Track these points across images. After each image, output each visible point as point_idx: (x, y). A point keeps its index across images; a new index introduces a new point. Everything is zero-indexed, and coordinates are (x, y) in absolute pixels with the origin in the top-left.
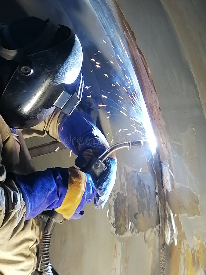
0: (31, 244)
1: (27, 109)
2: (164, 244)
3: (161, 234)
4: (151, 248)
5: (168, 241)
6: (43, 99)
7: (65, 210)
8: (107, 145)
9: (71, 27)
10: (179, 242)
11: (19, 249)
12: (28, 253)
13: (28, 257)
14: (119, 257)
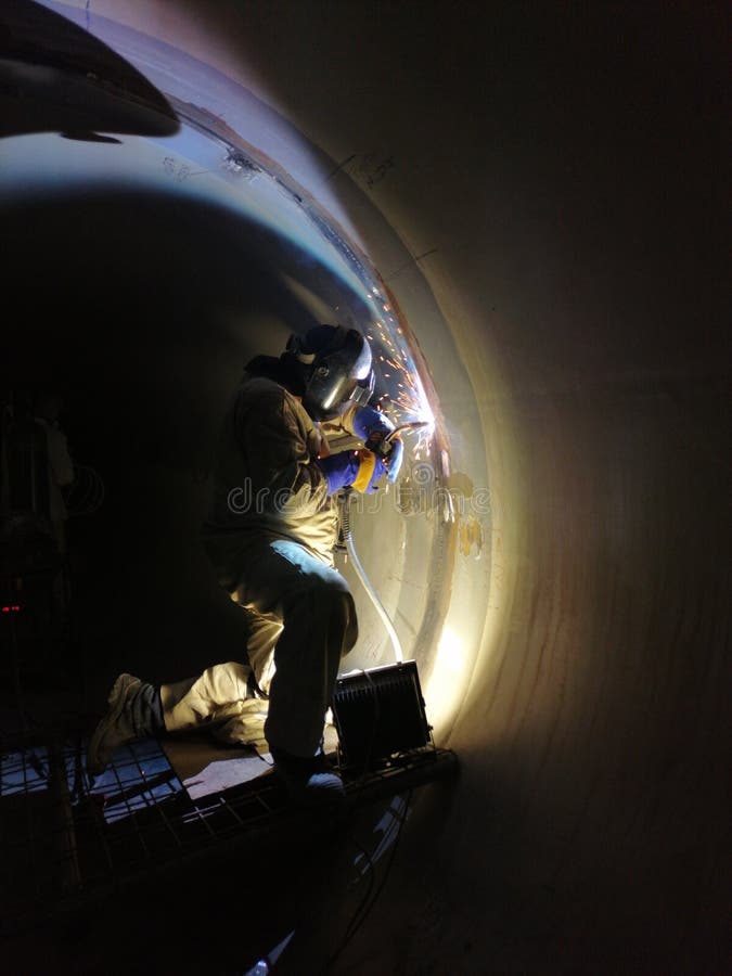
0: (331, 521)
1: (327, 404)
2: (444, 522)
3: (441, 513)
4: (432, 526)
5: (447, 519)
6: (341, 395)
7: (360, 485)
8: (393, 428)
9: (361, 331)
10: (456, 520)
11: (323, 525)
12: (330, 528)
13: (330, 532)
14: (405, 531)
